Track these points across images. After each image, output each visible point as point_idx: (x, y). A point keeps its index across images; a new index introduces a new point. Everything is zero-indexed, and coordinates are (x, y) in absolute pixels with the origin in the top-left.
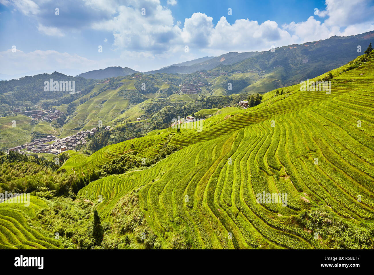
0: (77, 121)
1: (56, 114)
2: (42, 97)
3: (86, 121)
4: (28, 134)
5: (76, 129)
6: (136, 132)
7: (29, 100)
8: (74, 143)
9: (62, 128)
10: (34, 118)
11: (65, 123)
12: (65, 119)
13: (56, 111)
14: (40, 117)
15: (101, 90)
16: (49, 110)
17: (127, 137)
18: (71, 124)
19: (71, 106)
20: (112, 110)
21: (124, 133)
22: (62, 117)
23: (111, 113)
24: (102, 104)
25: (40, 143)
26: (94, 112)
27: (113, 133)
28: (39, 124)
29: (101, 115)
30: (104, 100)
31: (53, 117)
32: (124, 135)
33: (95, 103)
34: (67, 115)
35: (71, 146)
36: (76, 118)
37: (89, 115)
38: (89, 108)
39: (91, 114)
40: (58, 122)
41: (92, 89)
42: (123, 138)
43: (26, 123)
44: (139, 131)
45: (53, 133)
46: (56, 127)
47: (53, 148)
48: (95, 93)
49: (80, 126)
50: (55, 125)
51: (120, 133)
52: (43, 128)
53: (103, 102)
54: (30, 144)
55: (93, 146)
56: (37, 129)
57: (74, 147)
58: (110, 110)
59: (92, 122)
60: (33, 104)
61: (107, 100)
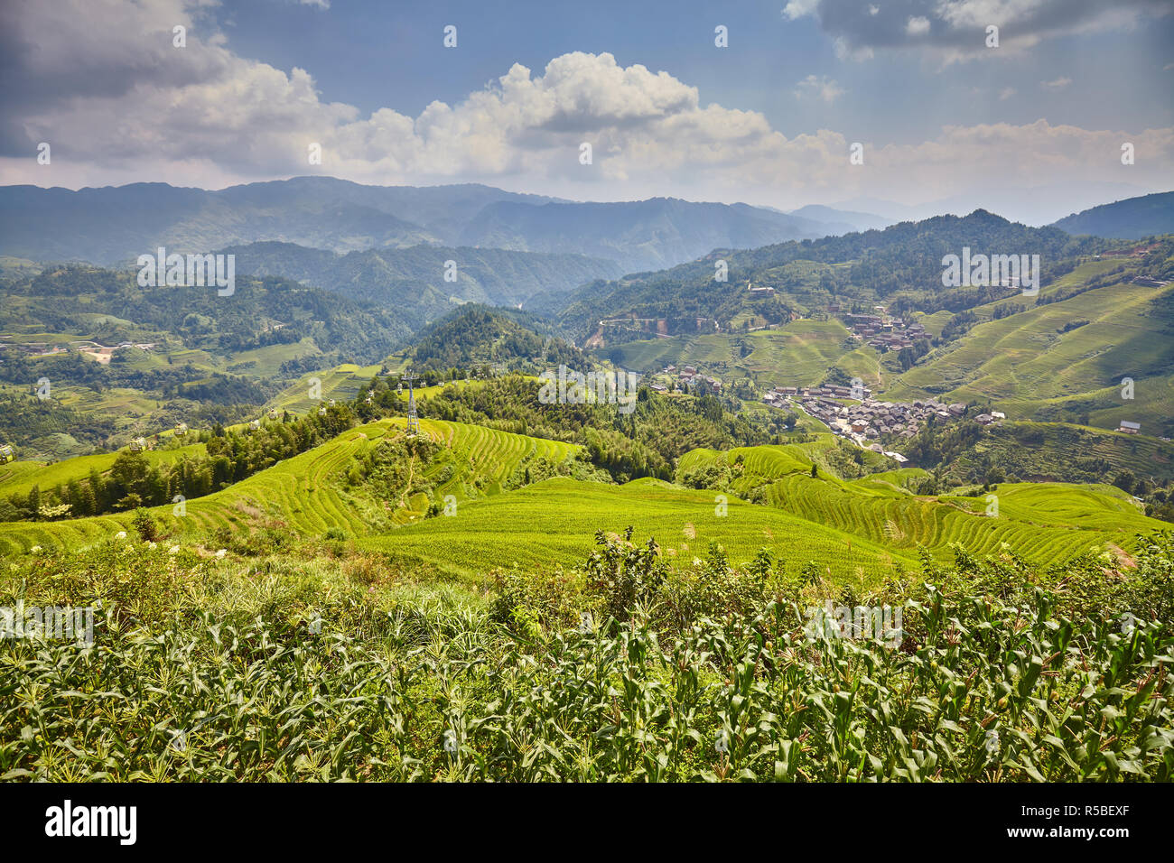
0: (944, 368)
1: (908, 334)
2: (908, 281)
3: (971, 375)
4: (824, 368)
5: (928, 390)
6: (1079, 466)
7: (873, 287)
8: (889, 424)
9: (900, 376)
10: (857, 333)
11: (917, 365)
12: (925, 352)
13: (913, 327)
14: (871, 334)
15: (1092, 282)
16: (900, 320)
17: (1030, 470)
18: (925, 372)
19: (958, 321)
20: (1082, 363)
21: (1029, 453)
22: (917, 345)
23: (1068, 372)
24: (1060, 332)
25: (833, 395)
26: (1014, 353)
27: (991, 438)
28: (857, 351)
29: (1030, 369)
30: (1077, 321)
31: (895, 342)
32: (1026, 460)
33: (1035, 326)
34: (936, 344)
35: (878, 428)
36: (950, 359)
37: (994, 360)
38: (1006, 337)
39: (1001, 357)
40: (901, 358)
41: (1062, 274)
42: (1015, 465)
43: (834, 340)
44: (1095, 470)
45: (873, 381)
46: (890, 369)
47: (843, 417)
48: (1060, 292)
49: (944, 383)
50: (889, 362)
51: (1018, 447)
52: (859, 361)
53: (1068, 328)
54: (814, 391)
55: (917, 449)
56: (844, 361)
57: (882, 434)
58: (1072, 361)
59: (986, 383)
60: (877, 297)
61: (1088, 323)
